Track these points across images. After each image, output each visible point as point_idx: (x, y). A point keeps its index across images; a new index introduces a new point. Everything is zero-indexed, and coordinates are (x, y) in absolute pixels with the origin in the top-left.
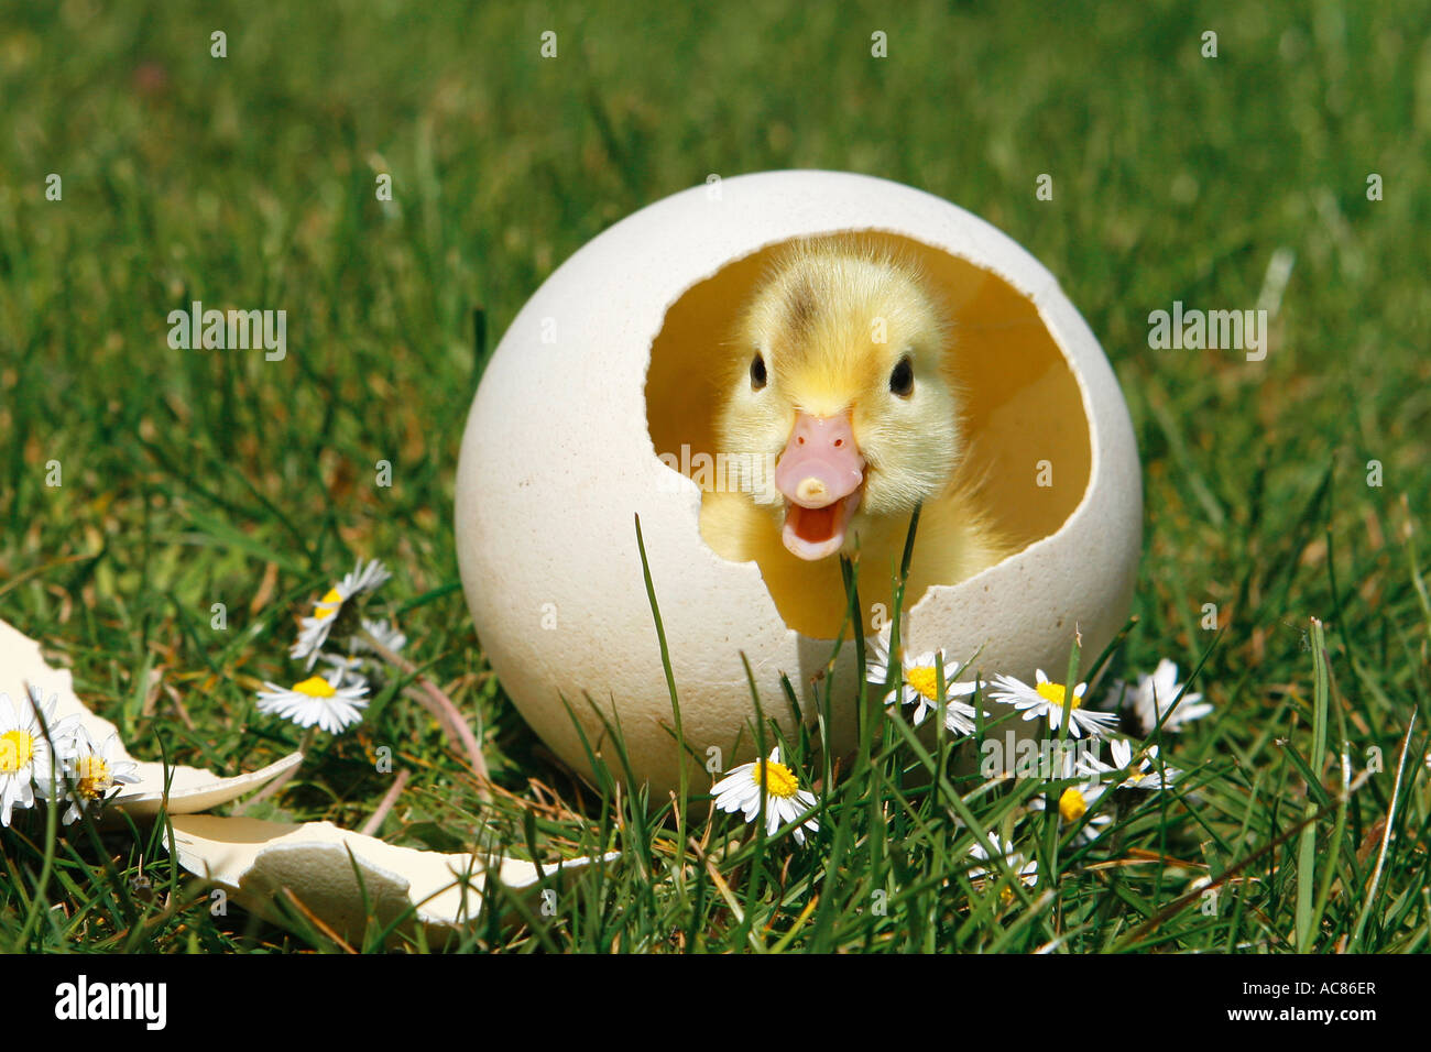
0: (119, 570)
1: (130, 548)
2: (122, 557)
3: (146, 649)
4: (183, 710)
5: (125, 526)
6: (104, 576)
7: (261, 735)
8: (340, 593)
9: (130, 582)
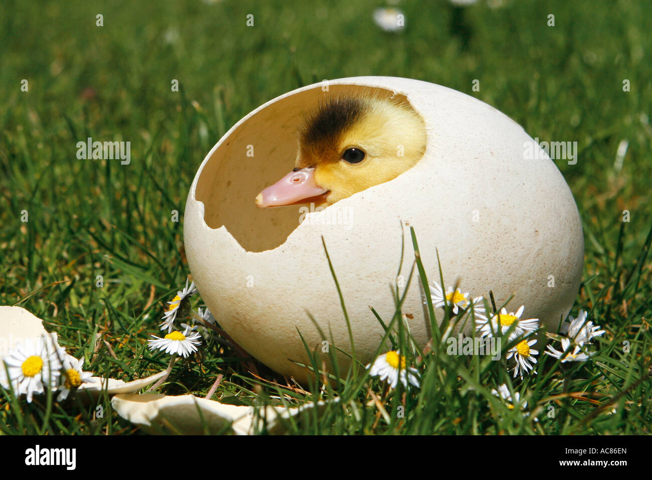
0: (80, 295)
1: (85, 285)
2: (82, 290)
3: (94, 327)
4: (113, 353)
5: (83, 277)
6: (74, 299)
7: (150, 361)
8: (180, 296)
9: (85, 300)
